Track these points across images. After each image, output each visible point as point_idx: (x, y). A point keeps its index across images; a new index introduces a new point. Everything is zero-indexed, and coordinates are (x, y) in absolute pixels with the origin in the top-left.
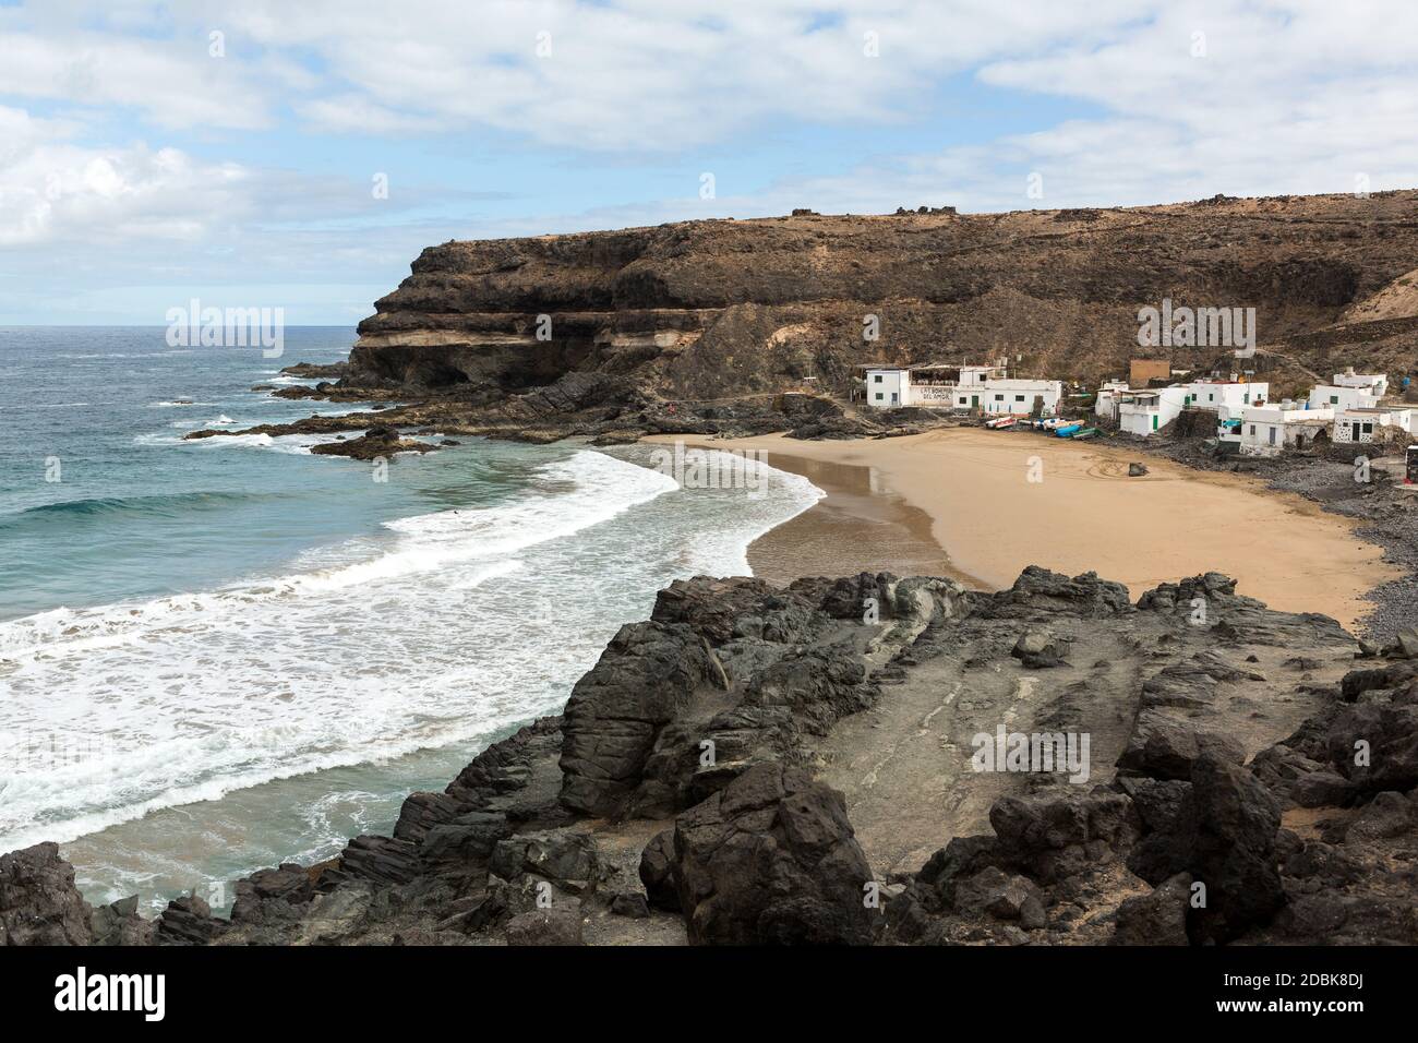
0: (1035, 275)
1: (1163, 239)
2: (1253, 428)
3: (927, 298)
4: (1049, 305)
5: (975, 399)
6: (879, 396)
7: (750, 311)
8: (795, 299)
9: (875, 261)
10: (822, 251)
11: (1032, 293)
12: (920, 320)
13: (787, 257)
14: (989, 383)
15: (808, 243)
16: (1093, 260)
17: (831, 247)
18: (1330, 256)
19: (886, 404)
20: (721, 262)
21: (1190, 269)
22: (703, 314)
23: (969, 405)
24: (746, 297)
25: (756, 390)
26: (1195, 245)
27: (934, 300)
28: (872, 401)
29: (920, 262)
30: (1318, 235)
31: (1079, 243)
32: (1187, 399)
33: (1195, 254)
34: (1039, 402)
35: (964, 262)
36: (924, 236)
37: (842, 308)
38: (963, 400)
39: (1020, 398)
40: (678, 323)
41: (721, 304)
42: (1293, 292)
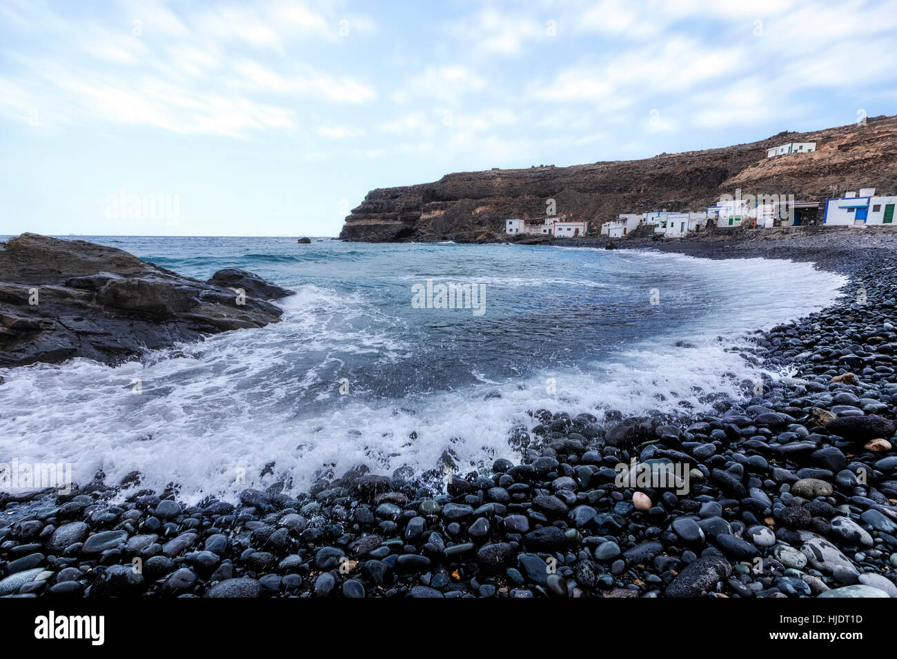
0: (582, 185)
1: (638, 168)
2: (672, 224)
3: (538, 195)
4: (587, 195)
5: (550, 230)
6: (511, 230)
7: (467, 201)
8: (485, 197)
9: (518, 183)
10: (499, 179)
11: (580, 191)
12: (533, 203)
13: (484, 182)
14: (556, 224)
15: (493, 177)
16: (607, 178)
17: (502, 178)
18: (714, 166)
19: (514, 233)
20: (458, 184)
21: (648, 177)
22: (449, 203)
23: (547, 233)
24: (466, 196)
25: (465, 231)
26: (652, 168)
27: (540, 196)
28: (508, 232)
29: (536, 182)
30: (709, 160)
31: (602, 172)
32: (641, 221)
33: (651, 172)
34: (577, 231)
35: (554, 181)
36: (539, 173)
37: (502, 199)
38: (545, 231)
39: (569, 229)
40: (440, 207)
41: (456, 199)
42: (696, 183)
